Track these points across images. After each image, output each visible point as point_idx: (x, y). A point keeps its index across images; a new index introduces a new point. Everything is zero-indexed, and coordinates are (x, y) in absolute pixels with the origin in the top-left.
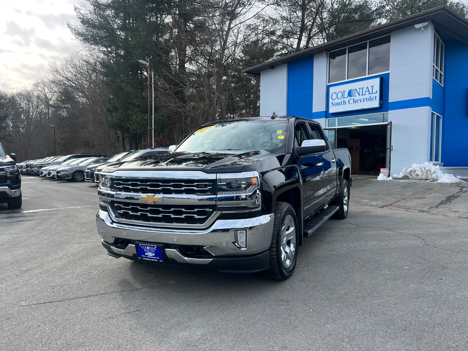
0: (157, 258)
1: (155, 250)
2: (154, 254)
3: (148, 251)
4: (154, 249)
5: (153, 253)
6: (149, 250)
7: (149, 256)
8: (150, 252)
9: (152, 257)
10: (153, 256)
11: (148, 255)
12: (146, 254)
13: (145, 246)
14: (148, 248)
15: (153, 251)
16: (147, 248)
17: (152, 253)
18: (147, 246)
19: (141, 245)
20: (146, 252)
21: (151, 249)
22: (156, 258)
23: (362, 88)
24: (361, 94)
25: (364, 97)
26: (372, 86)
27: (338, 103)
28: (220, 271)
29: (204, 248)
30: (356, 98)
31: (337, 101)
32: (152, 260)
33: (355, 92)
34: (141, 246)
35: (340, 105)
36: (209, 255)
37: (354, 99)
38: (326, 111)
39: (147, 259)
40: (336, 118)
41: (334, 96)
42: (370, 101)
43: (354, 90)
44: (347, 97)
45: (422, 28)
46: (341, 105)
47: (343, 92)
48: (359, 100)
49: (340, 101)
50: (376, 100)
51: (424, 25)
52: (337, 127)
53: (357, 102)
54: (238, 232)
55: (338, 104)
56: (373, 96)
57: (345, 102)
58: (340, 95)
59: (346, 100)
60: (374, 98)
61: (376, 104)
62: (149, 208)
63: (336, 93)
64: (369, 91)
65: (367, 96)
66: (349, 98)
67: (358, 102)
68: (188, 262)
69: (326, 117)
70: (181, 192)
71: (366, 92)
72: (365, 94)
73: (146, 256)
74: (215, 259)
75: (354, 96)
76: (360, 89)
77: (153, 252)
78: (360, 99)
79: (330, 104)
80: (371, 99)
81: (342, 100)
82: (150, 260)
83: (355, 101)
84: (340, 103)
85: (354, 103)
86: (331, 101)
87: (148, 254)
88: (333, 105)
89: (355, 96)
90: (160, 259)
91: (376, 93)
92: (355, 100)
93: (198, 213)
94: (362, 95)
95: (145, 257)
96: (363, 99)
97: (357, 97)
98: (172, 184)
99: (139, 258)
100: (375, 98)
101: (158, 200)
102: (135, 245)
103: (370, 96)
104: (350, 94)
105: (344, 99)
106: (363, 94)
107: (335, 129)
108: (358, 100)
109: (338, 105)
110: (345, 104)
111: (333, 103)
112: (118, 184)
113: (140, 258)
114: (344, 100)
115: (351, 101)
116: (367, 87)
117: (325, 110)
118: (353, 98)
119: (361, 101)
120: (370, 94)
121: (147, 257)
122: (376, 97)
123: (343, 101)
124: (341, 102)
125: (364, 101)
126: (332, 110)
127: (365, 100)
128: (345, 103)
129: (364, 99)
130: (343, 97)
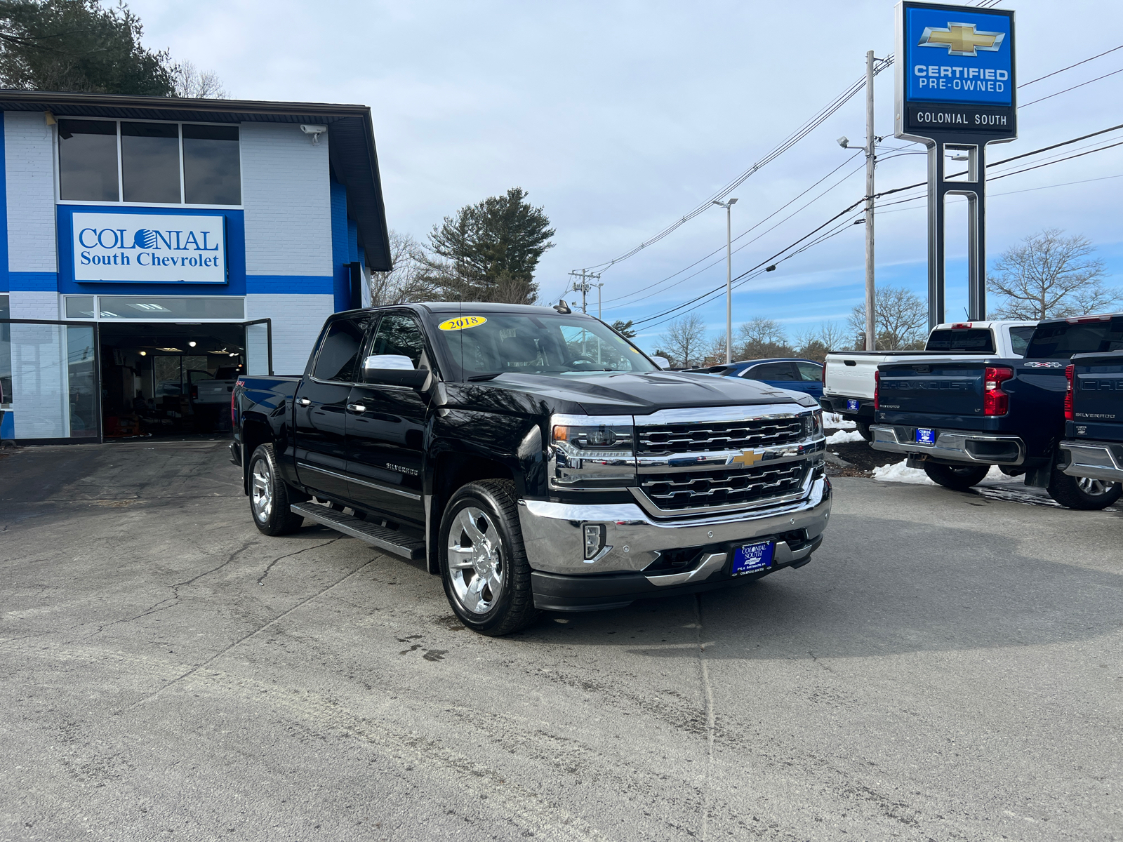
0: (763, 564)
2: (760, 559)
4: (762, 550)
6: (753, 553)
7: (751, 565)
8: (755, 557)
9: (754, 566)
10: (757, 564)
11: (748, 565)
12: (745, 563)
13: (749, 547)
14: (753, 550)
15: (760, 552)
18: (752, 547)
19: (744, 548)
21: (757, 551)
22: (760, 565)
23: (178, 233)
24: (174, 245)
25: (183, 254)
26: (205, 233)
27: (104, 257)
29: (806, 531)
30: (158, 253)
31: (99, 251)
32: (756, 571)
33: (156, 238)
35: (109, 263)
37: (153, 254)
38: (60, 274)
39: (747, 572)
40: (95, 296)
41: (90, 238)
42: (201, 265)
43: (154, 233)
44: (134, 247)
45: (315, 136)
46: (115, 263)
47: (119, 233)
48: (168, 260)
49: (107, 253)
50: (215, 265)
51: (319, 132)
52: (96, 319)
55: (104, 261)
56: (206, 254)
57: (128, 258)
58: (108, 239)
59: (132, 254)
60: (210, 261)
61: (216, 274)
63: (95, 231)
64: (195, 242)
65: (192, 253)
66: (138, 250)
67: (166, 263)
69: (58, 291)
71: (187, 242)
72: (185, 248)
73: (744, 568)
75: (154, 247)
76: (170, 232)
78: (172, 259)
79: (77, 258)
80: (202, 262)
81: (117, 251)
82: (752, 572)
83: (156, 260)
84: (109, 257)
85: (154, 264)
86: (78, 249)
87: (750, 562)
88: (85, 261)
89: (157, 248)
90: (767, 566)
91: (216, 249)
92: (158, 258)
94: (178, 248)
95: (743, 571)
96: (180, 260)
97: (163, 252)
99: (733, 575)
100: (213, 260)
102: (725, 553)
103: (201, 255)
104: (141, 239)
105: (122, 250)
106: (181, 247)
107: (93, 324)
109: (104, 263)
110: (128, 263)
111: (85, 254)
113: (736, 574)
114: (123, 254)
115: (146, 259)
116: (191, 233)
117: (54, 271)
118: (150, 251)
119: (175, 263)
120: (198, 248)
122: (215, 258)
123: (119, 255)
124: (115, 257)
125: (183, 264)
126: (83, 272)
127: (186, 262)
128: (125, 260)
129: (183, 259)
130: (119, 244)
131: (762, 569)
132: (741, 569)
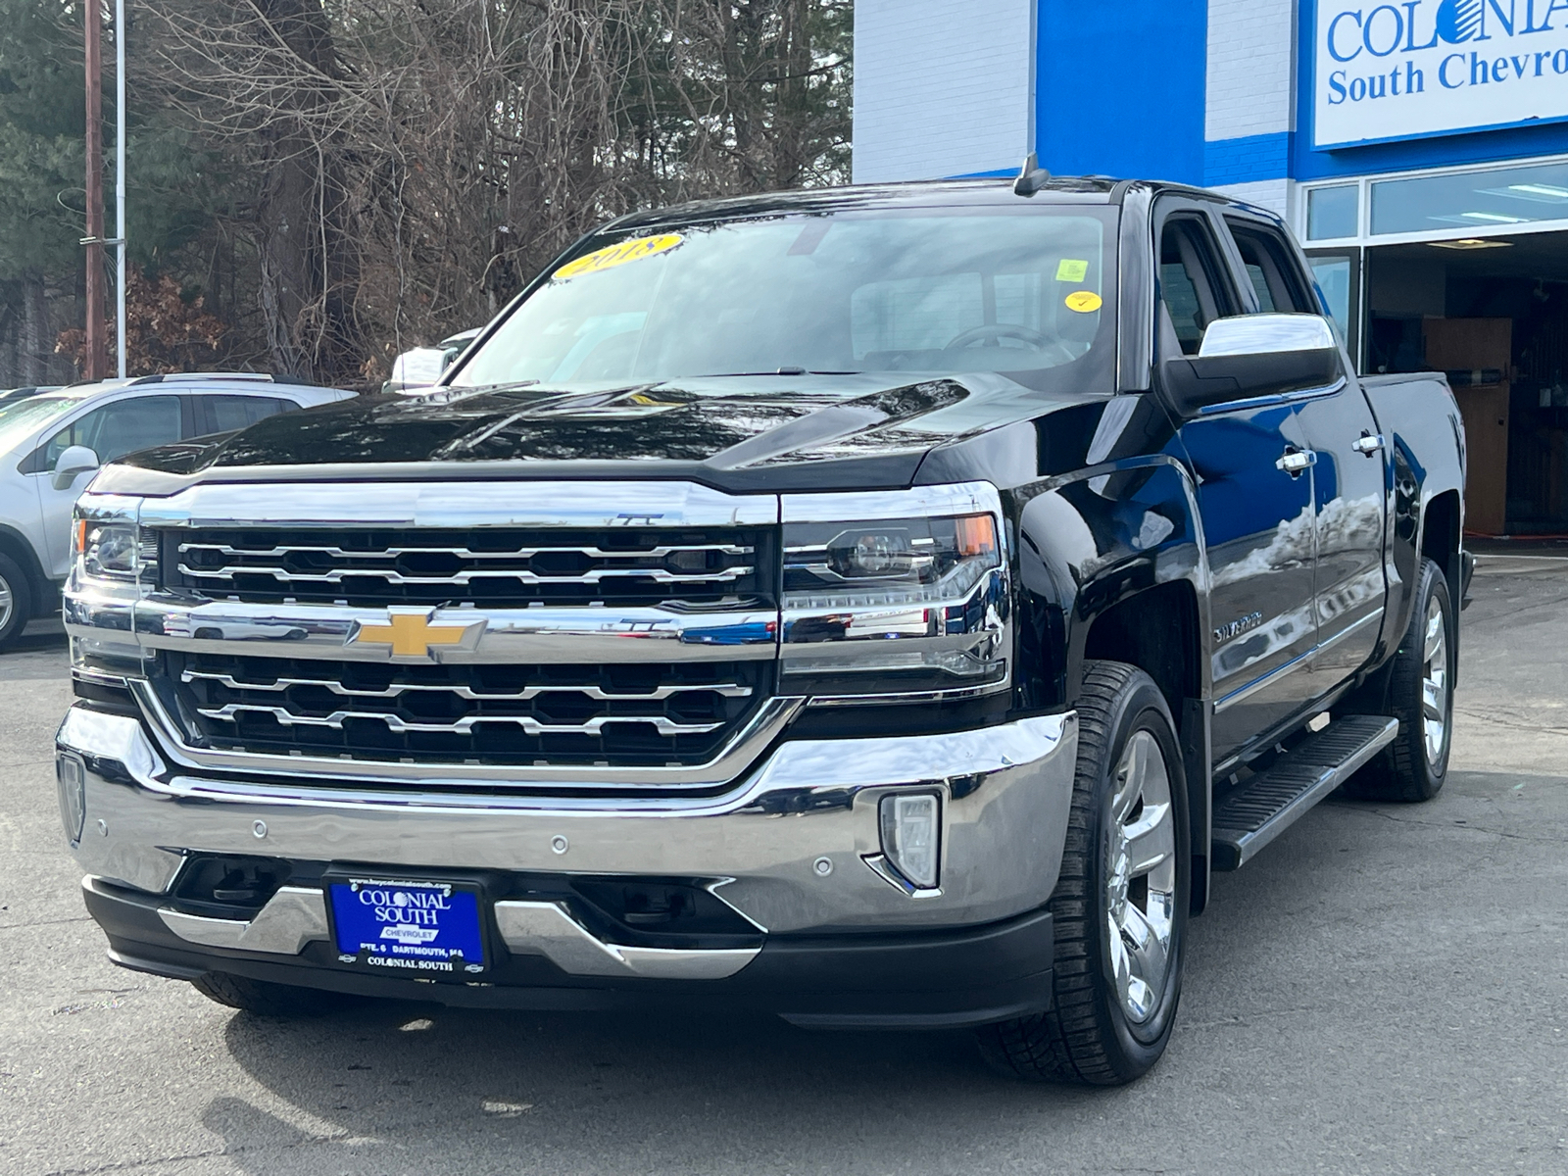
0: (453, 952)
1: (439, 912)
2: (435, 933)
3: (399, 915)
4: (433, 907)
5: (430, 926)
6: (405, 910)
7: (404, 945)
8: (413, 922)
9: (418, 951)
10: (425, 944)
11: (396, 942)
12: (383, 935)
13: (384, 888)
14: (400, 899)
15: (429, 914)
16: (392, 901)
17: (422, 926)
18: (393, 890)
19: (361, 887)
20: (387, 923)
21: (414, 906)
22: (442, 952)
24: (1520, 24)
25: (1539, 42)
27: (1372, 80)
28: (794, 1018)
29: (711, 889)
30: (1488, 52)
31: (1365, 67)
32: (422, 965)
33: (1482, 11)
34: (358, 891)
35: (1382, 94)
36: (735, 931)
37: (1474, 55)
38: (1291, 134)
39: (390, 963)
40: (1362, 180)
41: (1348, 37)
44: (1433, 44)
46: (1395, 92)
47: (1404, 12)
48: (1506, 65)
49: (1382, 67)
52: (1363, 240)
53: (1498, 79)
54: (899, 800)
55: (1373, 89)
57: (1419, 72)
58: (1383, 31)
59: (1427, 61)
62: (395, 689)
63: (1358, 16)
66: (1444, 48)
67: (1501, 73)
68: (626, 968)
69: (1290, 176)
70: (580, 596)
71: (1552, 8)
72: (1545, 27)
73: (383, 948)
74: (775, 950)
75: (1477, 35)
77: (430, 920)
78: (1515, 60)
79: (1322, 90)
81: (1399, 59)
82: (410, 964)
83: (1480, 68)
84: (1382, 78)
85: (1474, 82)
86: (1324, 66)
87: (398, 933)
88: (1337, 97)
89: (1483, 37)
90: (467, 960)
92: (1484, 64)
93: (676, 708)
94: (1530, 29)
95: (379, 954)
96: (1532, 60)
97: (1496, 46)
98: (527, 552)
99: (342, 958)
101: (454, 641)
102: (321, 892)
104: (1450, 20)
105: (1411, 55)
106: (1536, 25)
107: (1351, 252)
108: (1500, 64)
109: (1373, 96)
110: (1420, 89)
111: (1338, 78)
112: (198, 558)
113: (353, 959)
114: (1410, 64)
115: (1458, 71)
117: (1286, 128)
118: (1466, 47)
119: (1519, 71)
121: (389, 948)
123: (1403, 70)
124: (1395, 74)
125: (1538, 73)
126: (1334, 127)
127: (1547, 63)
128: (1415, 79)
129: (1539, 58)
130: (1404, 43)
131: (449, 967)
132: (373, 947)
